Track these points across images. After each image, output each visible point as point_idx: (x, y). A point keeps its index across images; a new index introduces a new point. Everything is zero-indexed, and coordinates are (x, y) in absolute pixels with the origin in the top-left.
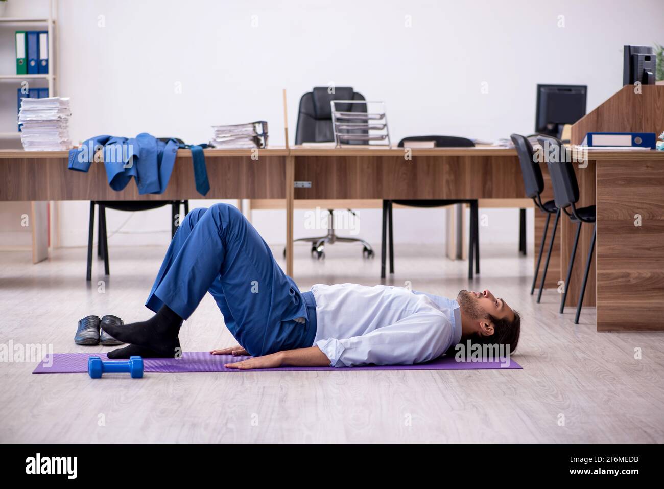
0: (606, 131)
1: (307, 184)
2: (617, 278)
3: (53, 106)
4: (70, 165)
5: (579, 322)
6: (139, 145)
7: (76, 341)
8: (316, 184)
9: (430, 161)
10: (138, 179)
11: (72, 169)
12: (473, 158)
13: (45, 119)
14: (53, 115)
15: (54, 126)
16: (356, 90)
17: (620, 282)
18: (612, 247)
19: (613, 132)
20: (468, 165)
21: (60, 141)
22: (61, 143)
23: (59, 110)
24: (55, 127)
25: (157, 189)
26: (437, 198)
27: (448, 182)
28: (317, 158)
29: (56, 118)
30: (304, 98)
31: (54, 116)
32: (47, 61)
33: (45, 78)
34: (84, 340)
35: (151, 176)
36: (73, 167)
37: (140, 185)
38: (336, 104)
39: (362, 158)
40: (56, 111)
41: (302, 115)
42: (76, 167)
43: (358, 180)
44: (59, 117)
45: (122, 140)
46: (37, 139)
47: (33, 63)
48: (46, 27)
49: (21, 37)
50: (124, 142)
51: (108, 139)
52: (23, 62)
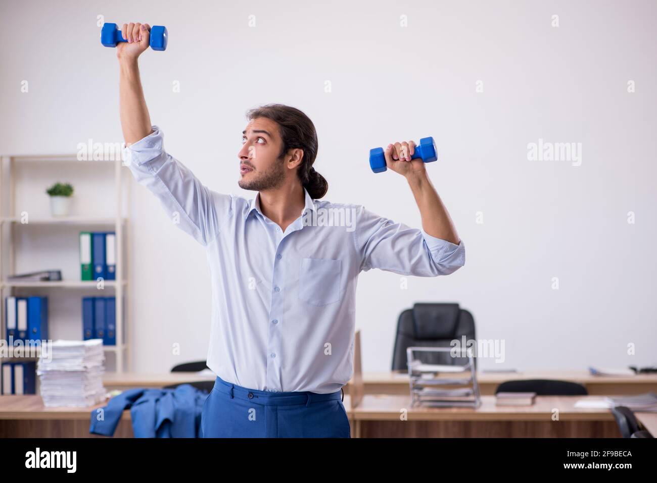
3: (79, 354)
4: (91, 429)
11: (94, 433)
13: (68, 369)
14: (76, 365)
15: (79, 378)
22: (87, 398)
23: (84, 359)
29: (80, 368)
30: (403, 315)
31: (78, 366)
32: (114, 266)
33: (112, 286)
36: (95, 431)
38: (414, 353)
40: (81, 360)
41: (401, 337)
42: (98, 431)
44: (85, 367)
45: (156, 397)
46: (58, 392)
47: (99, 269)
48: (114, 226)
49: (86, 240)
50: (157, 400)
51: (140, 395)
52: (88, 267)
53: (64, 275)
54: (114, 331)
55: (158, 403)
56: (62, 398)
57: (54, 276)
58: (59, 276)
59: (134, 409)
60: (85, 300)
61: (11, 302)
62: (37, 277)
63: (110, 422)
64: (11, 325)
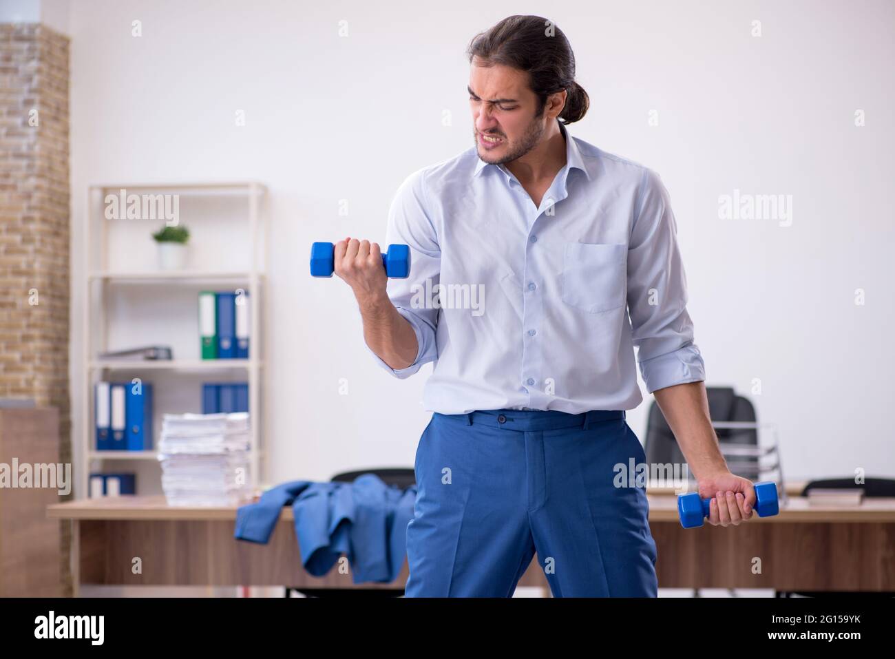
3: (217, 430)
4: (237, 533)
6: (355, 501)
10: (352, 559)
11: (241, 539)
13: (202, 452)
14: (214, 445)
15: (217, 464)
21: (225, 488)
22: (227, 493)
23: (225, 437)
24: (217, 466)
27: (884, 560)
29: (219, 450)
31: (217, 447)
32: (247, 340)
33: (243, 367)
35: (374, 553)
36: (243, 535)
37: (355, 567)
40: (220, 439)
41: (653, 434)
42: (247, 535)
44: (227, 449)
45: (328, 491)
46: (188, 485)
47: (226, 344)
48: (247, 285)
49: (208, 303)
50: (331, 494)
51: (306, 486)
52: (209, 342)
53: (176, 352)
55: (333, 497)
56: (193, 493)
57: (163, 354)
58: (169, 355)
60: (206, 387)
61: (103, 389)
62: (140, 356)
63: (265, 522)
64: (103, 421)
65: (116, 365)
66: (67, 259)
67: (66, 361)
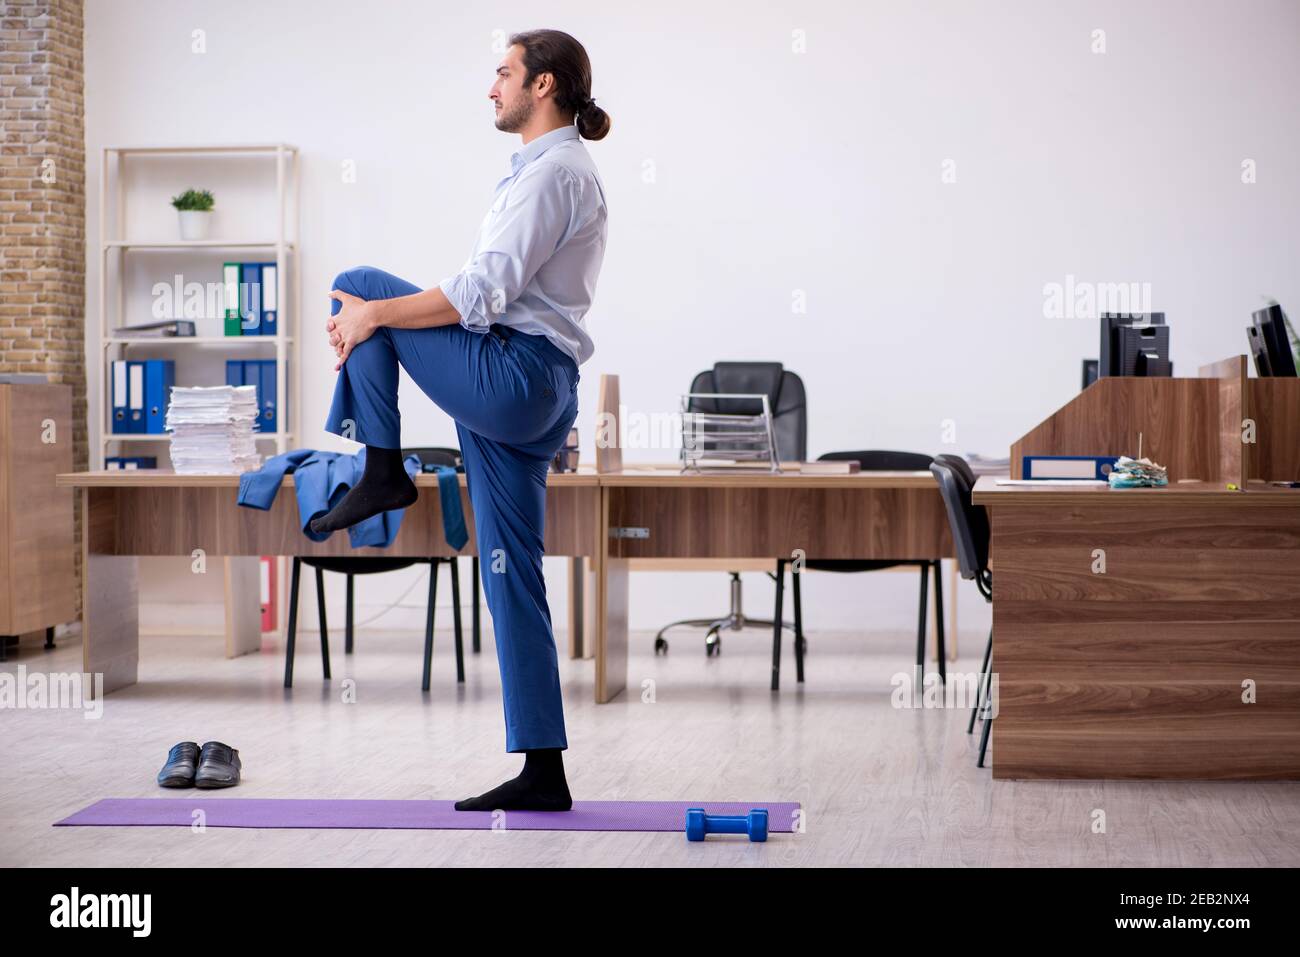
0: (1067, 455)
1: (642, 533)
2: (1023, 694)
3: (223, 401)
4: (240, 500)
5: (985, 763)
6: (354, 468)
7: (159, 781)
8: (657, 532)
9: (850, 497)
11: (243, 504)
12: (921, 492)
13: (208, 422)
14: (220, 416)
15: (223, 433)
16: (787, 367)
17: (1031, 700)
18: (1017, 644)
19: (1080, 455)
20: (911, 503)
21: (232, 457)
22: (234, 462)
23: (231, 408)
24: (223, 436)
25: (382, 541)
26: (859, 556)
27: (877, 529)
28: (660, 490)
29: (225, 420)
30: (699, 382)
31: (223, 417)
32: (275, 313)
33: (271, 343)
34: (168, 778)
36: (245, 501)
37: (353, 532)
39: (734, 490)
40: (226, 410)
42: (250, 501)
43: (727, 526)
44: (232, 419)
45: (330, 459)
46: (195, 454)
48: (275, 255)
49: (232, 273)
50: (330, 462)
51: (309, 454)
53: (198, 328)
54: (275, 410)
55: (332, 464)
56: (200, 462)
57: (184, 329)
58: (192, 330)
59: (298, 472)
60: (229, 363)
61: (120, 367)
62: (159, 331)
63: (268, 488)
64: (120, 402)
65: (134, 341)
66: (81, 226)
67: (81, 337)
